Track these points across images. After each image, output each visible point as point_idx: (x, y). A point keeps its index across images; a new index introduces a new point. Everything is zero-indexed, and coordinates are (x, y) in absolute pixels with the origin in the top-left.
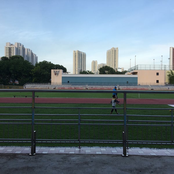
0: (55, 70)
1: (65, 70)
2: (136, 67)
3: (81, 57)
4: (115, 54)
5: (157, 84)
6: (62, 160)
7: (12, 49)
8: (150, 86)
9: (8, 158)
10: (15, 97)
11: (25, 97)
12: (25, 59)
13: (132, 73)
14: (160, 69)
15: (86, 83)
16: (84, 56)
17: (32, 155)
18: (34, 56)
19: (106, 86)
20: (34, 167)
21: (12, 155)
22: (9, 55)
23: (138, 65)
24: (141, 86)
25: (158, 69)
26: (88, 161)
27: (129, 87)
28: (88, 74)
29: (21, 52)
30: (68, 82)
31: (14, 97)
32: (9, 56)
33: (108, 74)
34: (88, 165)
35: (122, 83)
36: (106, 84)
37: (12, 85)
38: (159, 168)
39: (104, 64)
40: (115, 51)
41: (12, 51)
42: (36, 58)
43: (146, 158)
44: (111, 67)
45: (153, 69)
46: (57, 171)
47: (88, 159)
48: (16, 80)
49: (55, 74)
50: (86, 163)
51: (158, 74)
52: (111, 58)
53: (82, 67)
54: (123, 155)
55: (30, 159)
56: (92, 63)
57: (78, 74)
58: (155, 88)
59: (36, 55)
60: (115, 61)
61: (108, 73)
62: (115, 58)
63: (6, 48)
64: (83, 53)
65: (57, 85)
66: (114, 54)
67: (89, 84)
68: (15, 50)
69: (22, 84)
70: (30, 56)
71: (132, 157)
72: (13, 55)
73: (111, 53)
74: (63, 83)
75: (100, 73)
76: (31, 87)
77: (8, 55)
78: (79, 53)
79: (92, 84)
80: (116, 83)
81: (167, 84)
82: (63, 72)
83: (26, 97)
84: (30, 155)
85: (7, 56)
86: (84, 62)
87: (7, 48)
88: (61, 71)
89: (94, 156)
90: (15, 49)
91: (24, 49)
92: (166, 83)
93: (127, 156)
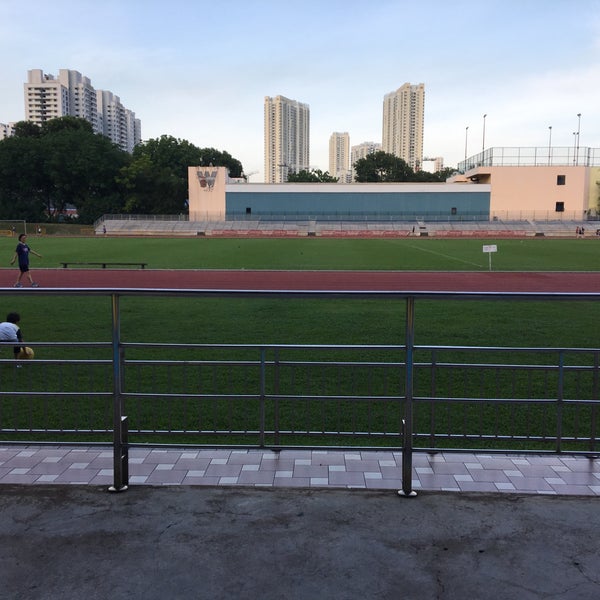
0: (201, 169)
1: (235, 169)
2: (486, 157)
3: (290, 121)
4: (413, 107)
5: (557, 216)
6: (208, 508)
7: (49, 94)
8: (532, 223)
9: (43, 500)
10: (65, 265)
11: (100, 268)
12: (98, 129)
13: (471, 178)
14: (571, 161)
15: (311, 213)
16: (301, 115)
17: (118, 491)
18: (129, 117)
19: (379, 226)
20: (121, 534)
21: (54, 489)
22: (39, 114)
23: (491, 149)
24: (502, 223)
25: (563, 161)
26: (288, 512)
27: (458, 227)
28: (316, 180)
29: (81, 102)
30: (249, 210)
31: (61, 268)
32: (40, 120)
33: (387, 181)
34: (287, 526)
35: (435, 214)
36: (379, 217)
37: (56, 221)
38: (506, 538)
39: (371, 146)
40: (414, 96)
41: (49, 100)
42: (136, 125)
43: (471, 504)
44: (397, 155)
45: (545, 161)
46: (190, 546)
47: (290, 508)
48: (67, 205)
49: (201, 182)
50: (284, 520)
51: (561, 180)
52: (398, 122)
53: (295, 155)
54: (401, 492)
55: (112, 505)
56: (331, 142)
57: (280, 183)
58: (551, 231)
59: (133, 115)
60: (412, 135)
61: (389, 180)
62: (413, 124)
63: (30, 89)
64: (301, 105)
65: (211, 222)
66: (408, 106)
67: (321, 217)
68: (59, 97)
69: (89, 219)
70: (113, 118)
71: (429, 498)
72: (53, 114)
73: (399, 105)
74: (231, 214)
75: (360, 180)
76: (122, 227)
77: (37, 117)
78: (285, 105)
79: (329, 217)
80: (414, 214)
81: (593, 214)
82: (231, 176)
83: (104, 266)
84: (112, 492)
85: (34, 120)
86: (301, 137)
87: (33, 91)
88: (223, 171)
89: (309, 495)
90: (59, 92)
91: (91, 94)
92: (589, 213)
93: (413, 497)
